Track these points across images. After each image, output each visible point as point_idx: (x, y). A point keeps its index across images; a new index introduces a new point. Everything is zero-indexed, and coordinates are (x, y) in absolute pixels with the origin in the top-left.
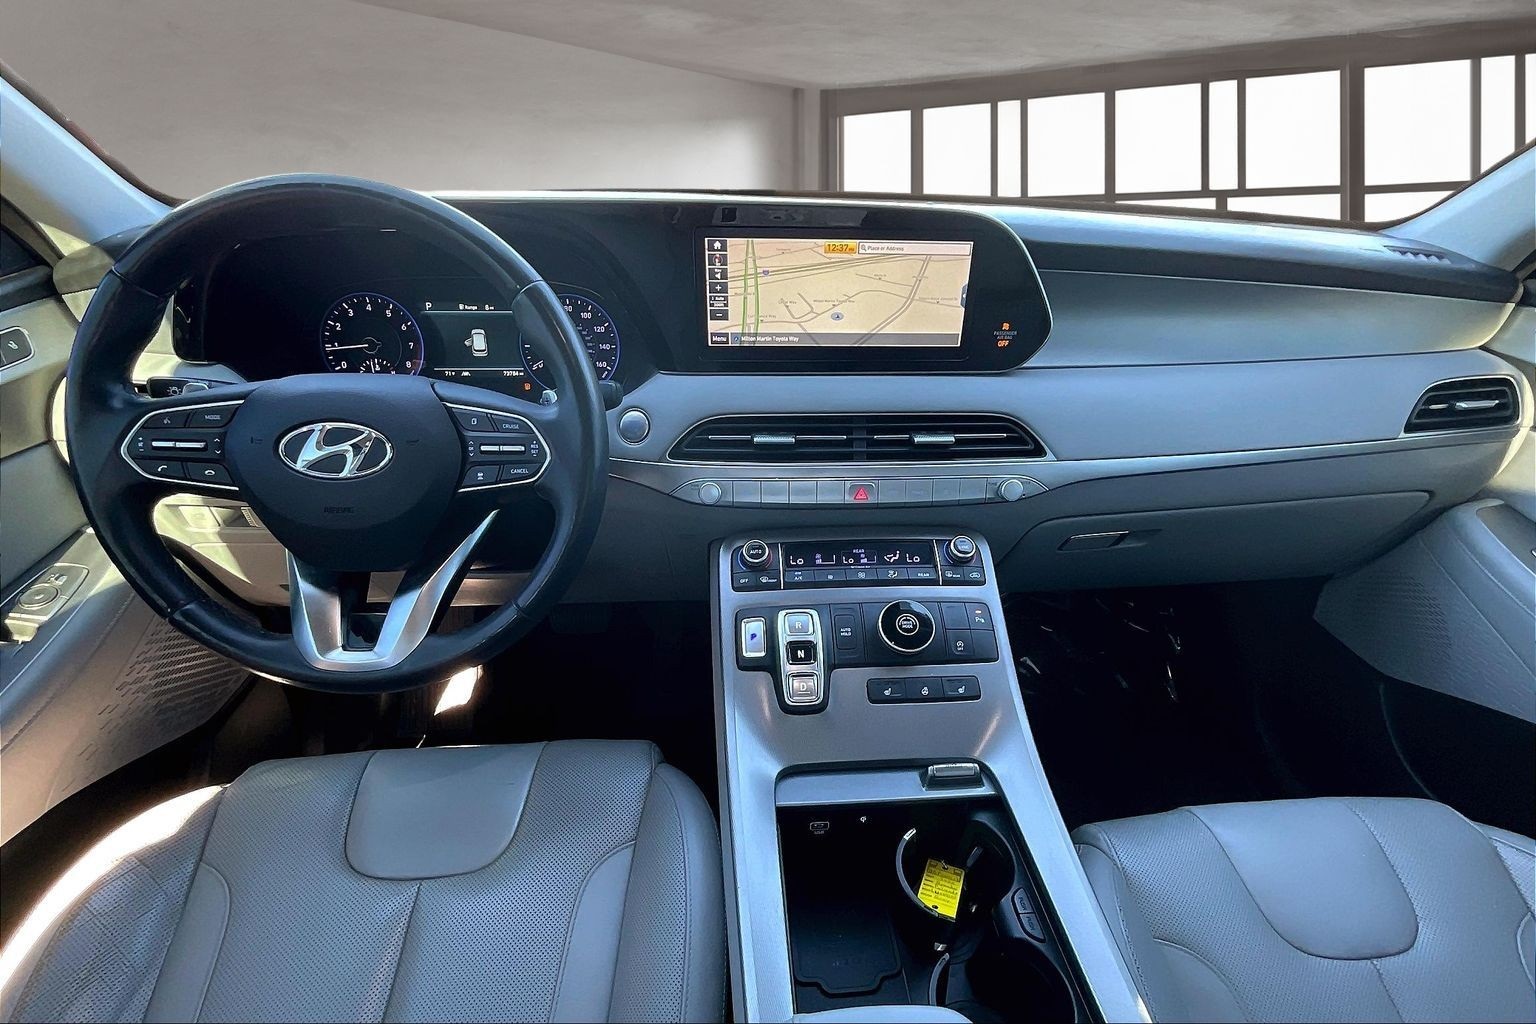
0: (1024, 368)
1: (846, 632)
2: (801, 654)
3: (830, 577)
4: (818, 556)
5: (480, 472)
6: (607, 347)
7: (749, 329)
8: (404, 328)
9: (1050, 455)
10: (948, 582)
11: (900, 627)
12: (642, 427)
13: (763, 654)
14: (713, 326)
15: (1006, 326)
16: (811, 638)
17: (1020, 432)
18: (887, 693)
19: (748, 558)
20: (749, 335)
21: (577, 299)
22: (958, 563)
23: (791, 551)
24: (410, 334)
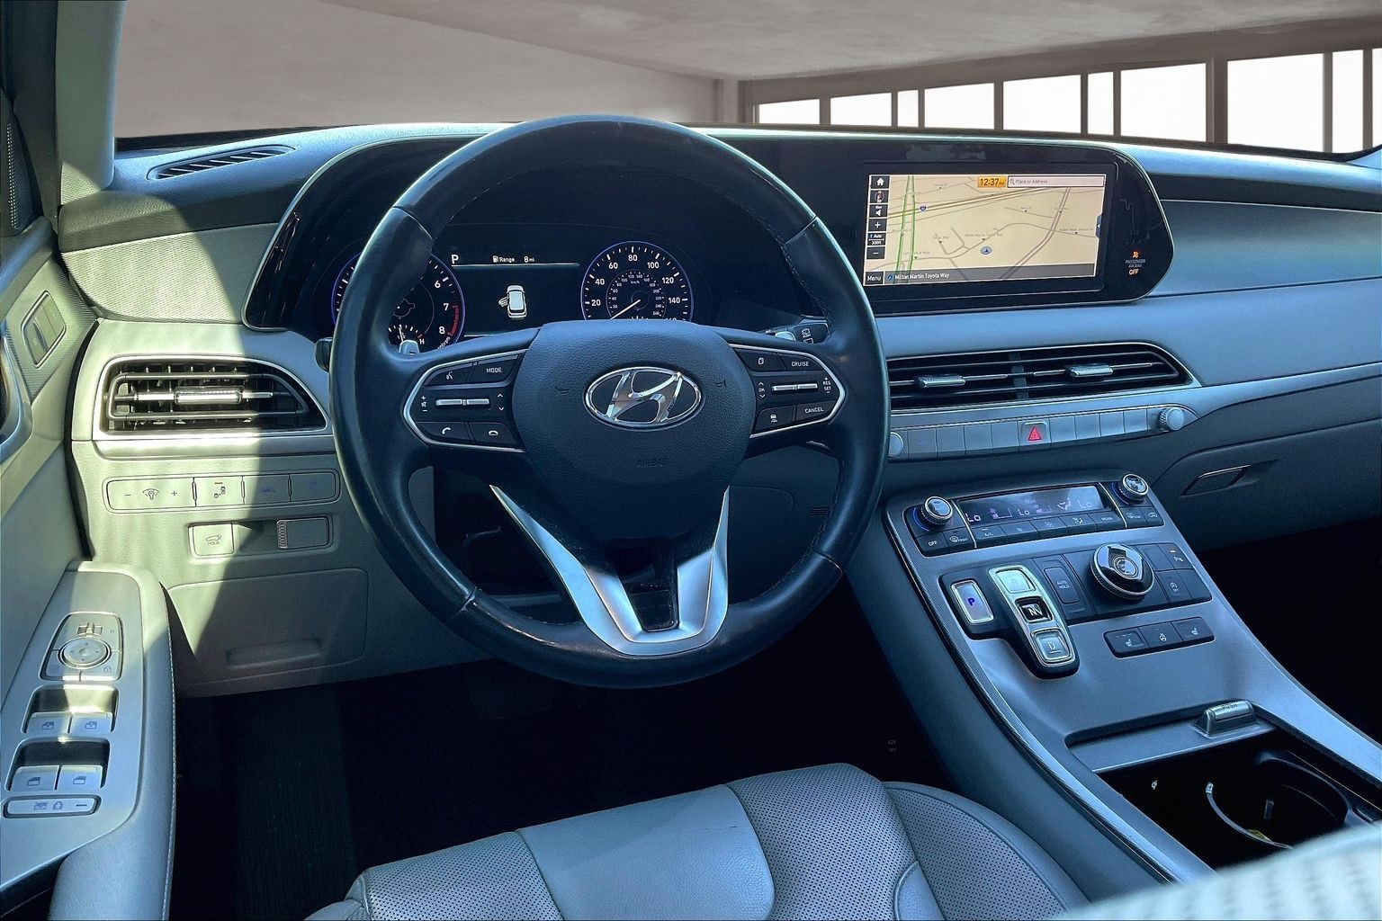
0: (1150, 297)
1: (1063, 585)
3: (1020, 530)
5: (773, 414)
7: (904, 267)
8: (437, 285)
9: (1196, 383)
10: (1132, 525)
13: (992, 618)
14: (869, 265)
15: (1136, 255)
16: (1036, 593)
18: (1129, 644)
20: (903, 272)
22: (1134, 504)
24: (446, 293)
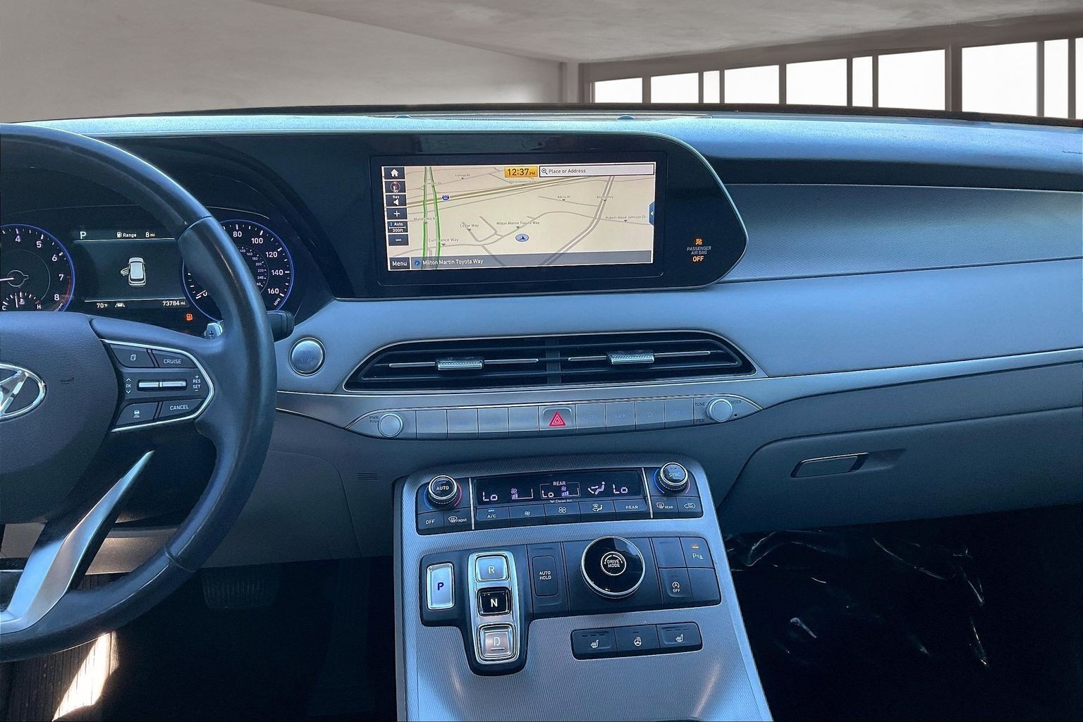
0: (724, 282)
1: (545, 576)
2: (494, 603)
3: (527, 514)
4: (514, 491)
5: (137, 409)
6: (280, 273)
7: (431, 253)
8: (55, 259)
9: (760, 372)
10: (659, 515)
11: (605, 566)
12: (315, 357)
13: (450, 605)
14: (393, 252)
16: (505, 584)
17: (725, 347)
18: (594, 645)
19: (435, 496)
20: (431, 258)
21: (247, 224)
22: (671, 492)
23: (483, 486)
24: (62, 266)
